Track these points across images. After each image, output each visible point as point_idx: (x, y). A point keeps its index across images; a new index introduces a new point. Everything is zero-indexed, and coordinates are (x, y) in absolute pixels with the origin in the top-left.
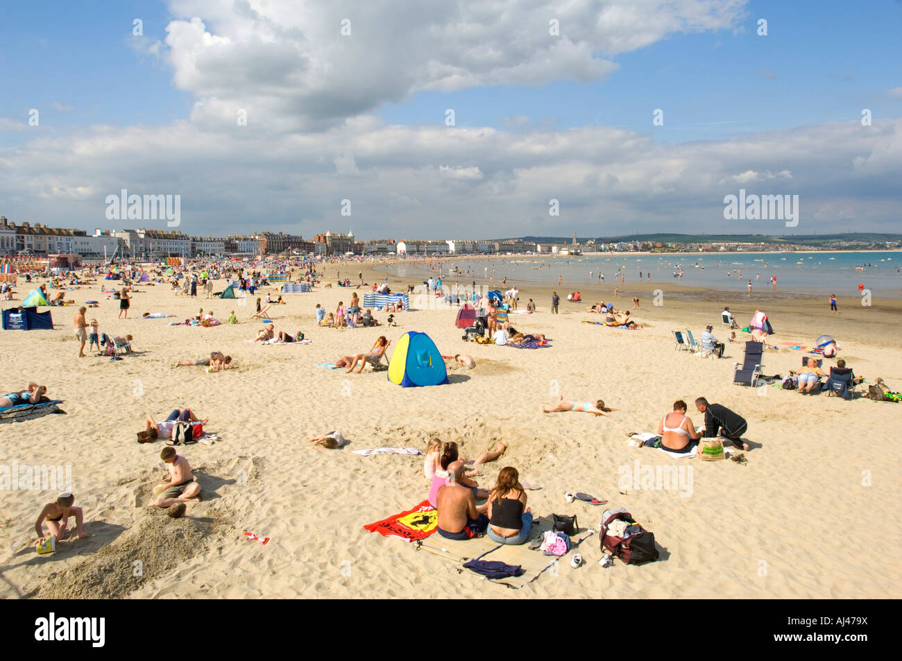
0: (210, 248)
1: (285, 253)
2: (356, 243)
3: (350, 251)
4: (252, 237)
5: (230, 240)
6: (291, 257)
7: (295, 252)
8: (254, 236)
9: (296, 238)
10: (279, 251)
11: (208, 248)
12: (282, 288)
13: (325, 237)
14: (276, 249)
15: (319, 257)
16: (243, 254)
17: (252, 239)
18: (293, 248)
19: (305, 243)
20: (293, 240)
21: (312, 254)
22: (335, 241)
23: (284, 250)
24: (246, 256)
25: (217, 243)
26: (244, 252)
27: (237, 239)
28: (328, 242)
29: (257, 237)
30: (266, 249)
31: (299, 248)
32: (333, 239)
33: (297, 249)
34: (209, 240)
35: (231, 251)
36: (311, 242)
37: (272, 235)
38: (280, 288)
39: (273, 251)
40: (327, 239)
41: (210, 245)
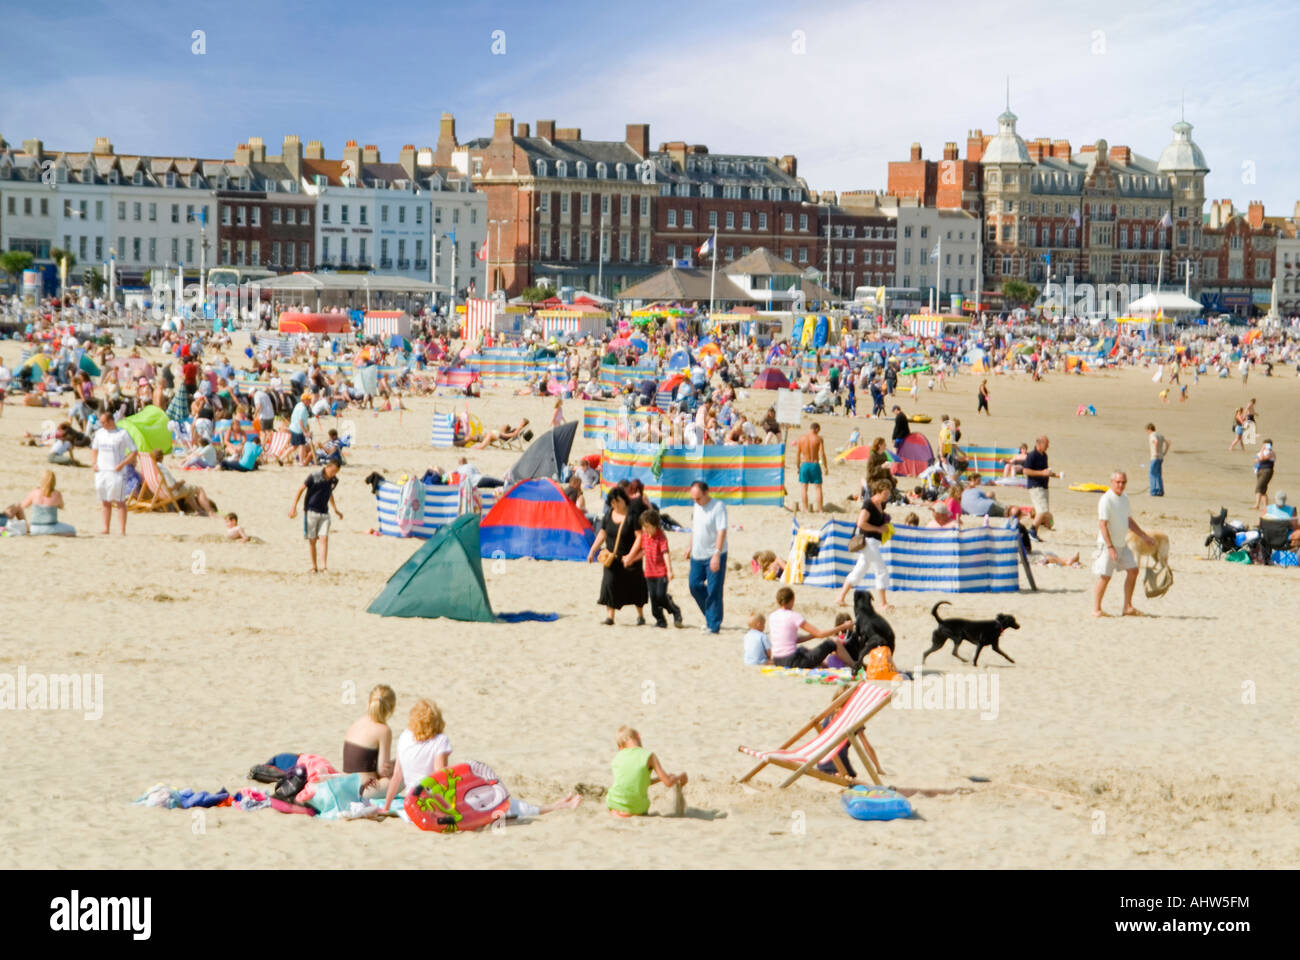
0: (109, 228)
1: (664, 283)
2: (1215, 219)
3: (1172, 282)
4: (425, 160)
5: (260, 173)
6: (714, 320)
7: (742, 282)
8: (442, 154)
9: (752, 170)
10: (625, 271)
11: (91, 229)
12: (811, 550)
13: (974, 174)
14: (604, 256)
15: (927, 323)
16: (365, 282)
17: (422, 177)
18: (733, 248)
19: (822, 216)
20: (732, 190)
21: (872, 297)
22: (1050, 205)
23: (657, 265)
24: (381, 297)
25: (166, 198)
26: (364, 268)
27: (308, 170)
28: (995, 211)
29: (460, 161)
30: (521, 253)
31: (776, 249)
32: (1039, 190)
33: (759, 259)
34: (104, 166)
35: (266, 259)
36: (864, 208)
37: (573, 147)
38: (794, 558)
39: (580, 270)
40: (994, 186)
41: (111, 210)
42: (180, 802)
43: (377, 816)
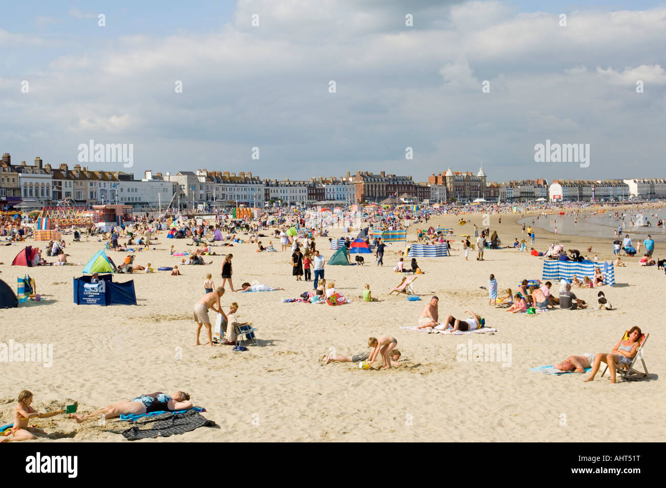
0: (288, 194)
1: (388, 200)
2: (488, 185)
3: (481, 197)
4: (344, 179)
5: (315, 183)
6: (398, 207)
7: (402, 199)
8: (347, 178)
9: (404, 179)
10: (381, 198)
11: (285, 195)
12: (409, 250)
13: (444, 178)
14: (377, 196)
15: (436, 206)
16: (334, 202)
17: (344, 183)
18: (401, 193)
19: (416, 187)
20: (400, 183)
21: (426, 201)
22: (458, 183)
23: (387, 197)
24: (337, 205)
25: (298, 188)
26: (334, 200)
27: (323, 182)
28: (448, 185)
29: (351, 179)
30: (362, 195)
31: (409, 193)
32: (456, 181)
33: (405, 195)
34: (287, 183)
35: (316, 199)
36: (424, 185)
37: (371, 176)
39: (373, 198)
40: (448, 180)
41: (289, 191)
42: (287, 301)
43: (322, 303)
